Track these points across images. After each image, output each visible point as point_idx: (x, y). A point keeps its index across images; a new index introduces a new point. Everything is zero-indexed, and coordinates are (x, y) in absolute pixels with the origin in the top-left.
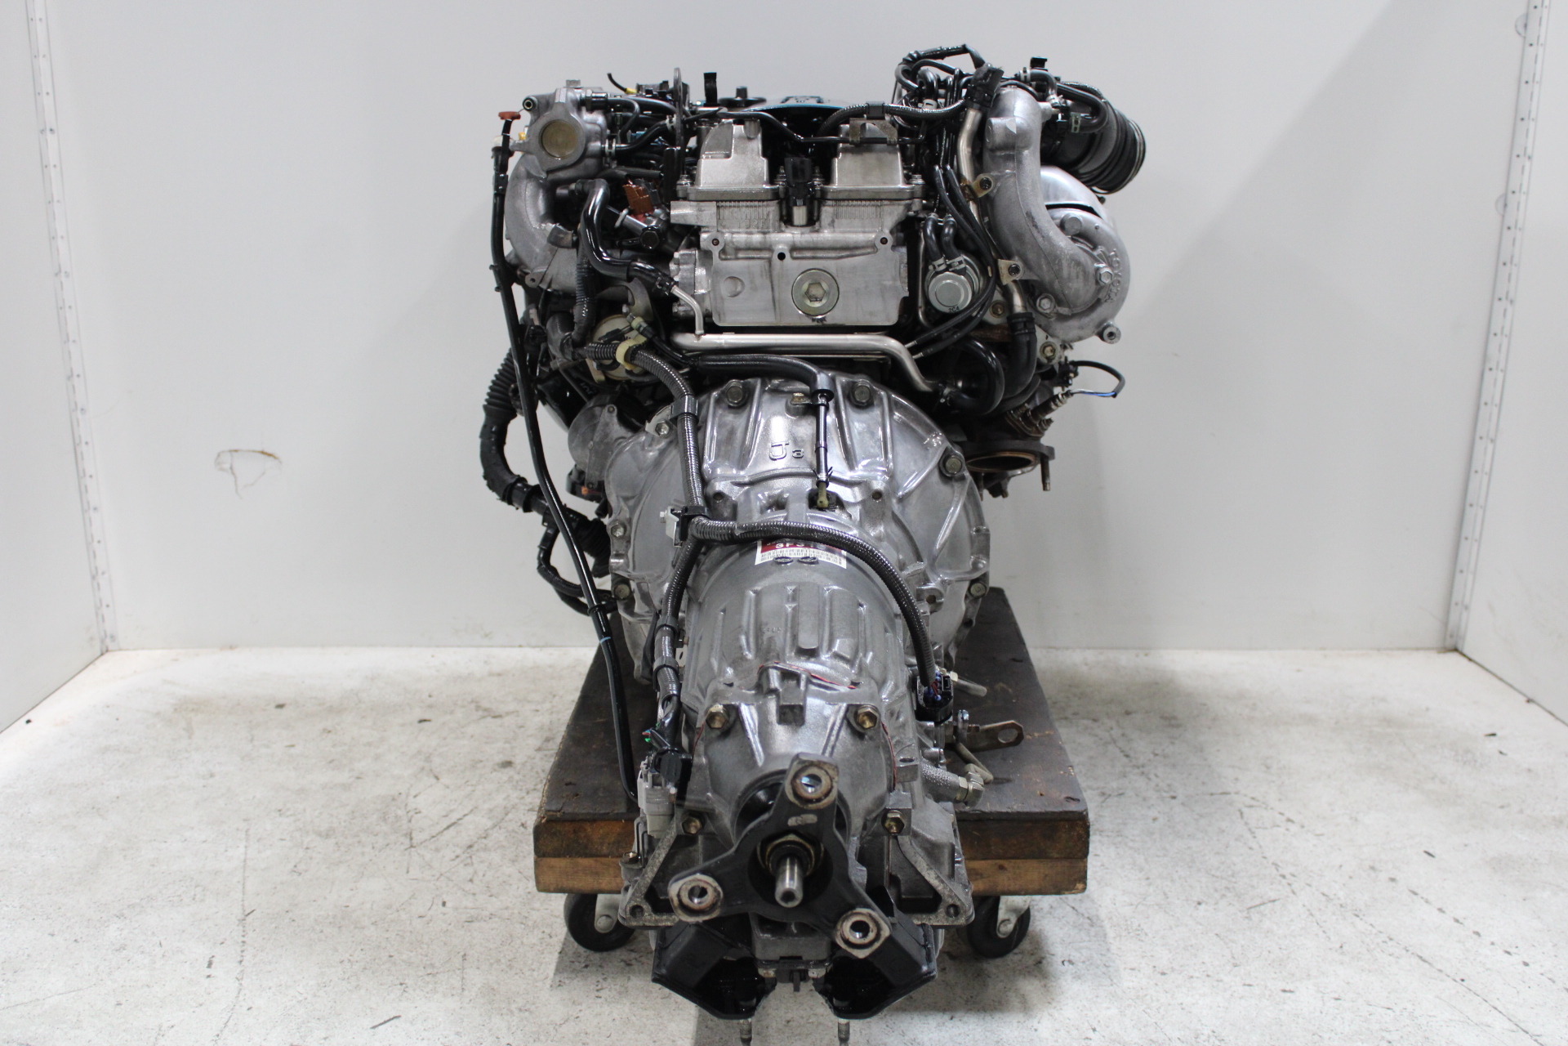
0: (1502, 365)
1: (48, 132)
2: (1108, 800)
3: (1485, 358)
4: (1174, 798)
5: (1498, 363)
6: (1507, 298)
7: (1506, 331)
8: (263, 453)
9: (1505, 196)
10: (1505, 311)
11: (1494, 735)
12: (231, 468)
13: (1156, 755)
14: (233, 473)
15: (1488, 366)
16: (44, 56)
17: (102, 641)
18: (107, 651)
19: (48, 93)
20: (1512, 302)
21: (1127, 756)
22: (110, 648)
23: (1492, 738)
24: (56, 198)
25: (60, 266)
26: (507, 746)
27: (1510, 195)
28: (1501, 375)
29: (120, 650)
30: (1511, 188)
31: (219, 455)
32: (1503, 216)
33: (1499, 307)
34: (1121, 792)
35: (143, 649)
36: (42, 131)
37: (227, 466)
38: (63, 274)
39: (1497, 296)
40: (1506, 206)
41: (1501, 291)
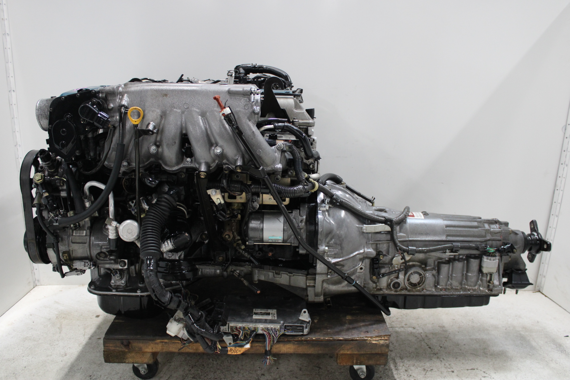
0: (562, 188)
1: (12, 91)
2: (427, 373)
3: (555, 185)
4: (453, 372)
5: (560, 187)
6: (565, 164)
7: (564, 176)
9: (566, 126)
10: (564, 168)
11: (568, 336)
13: (441, 347)
15: (556, 189)
16: (11, 62)
17: (34, 282)
18: (36, 286)
19: (12, 77)
20: (567, 165)
21: (430, 348)
22: (37, 285)
23: (567, 337)
24: (15, 117)
25: (17, 142)
27: (568, 126)
28: (561, 192)
29: (41, 285)
30: (568, 123)
32: (565, 133)
33: (561, 167)
34: (431, 368)
35: (50, 285)
36: (10, 91)
38: (18, 145)
39: (561, 163)
40: (566, 129)
41: (562, 161)
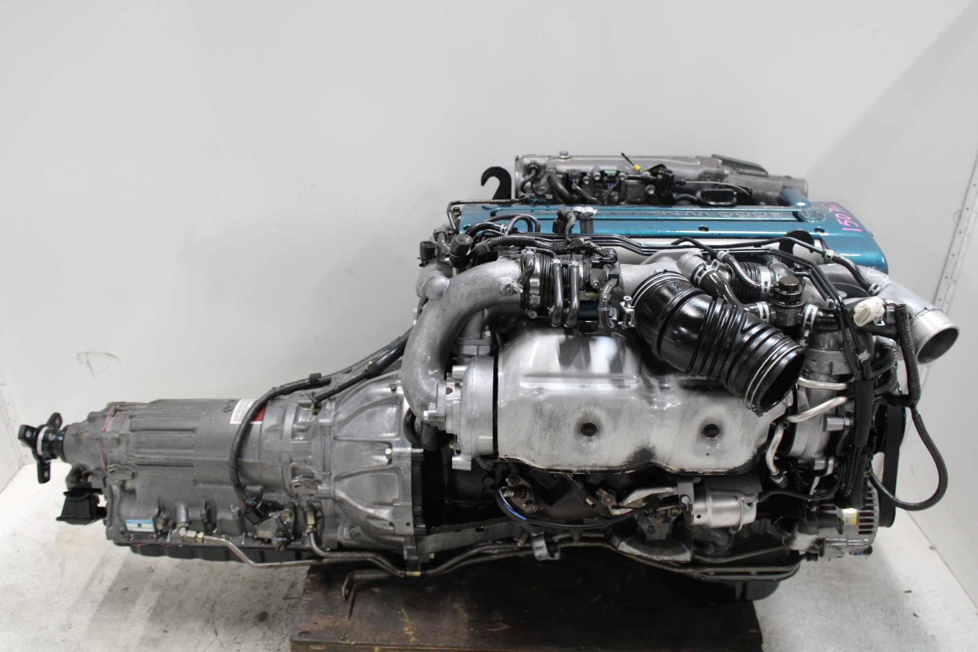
6: (951, 278)
7: (948, 299)
8: (107, 354)
9: (961, 211)
10: (949, 285)
12: (88, 362)
14: (89, 365)
18: (24, 464)
20: (955, 282)
23: (909, 594)
26: (265, 592)
27: (965, 210)
30: (966, 205)
31: (78, 355)
32: (957, 224)
33: (945, 282)
37: (85, 361)
39: (945, 275)
40: (960, 217)
41: (948, 272)
